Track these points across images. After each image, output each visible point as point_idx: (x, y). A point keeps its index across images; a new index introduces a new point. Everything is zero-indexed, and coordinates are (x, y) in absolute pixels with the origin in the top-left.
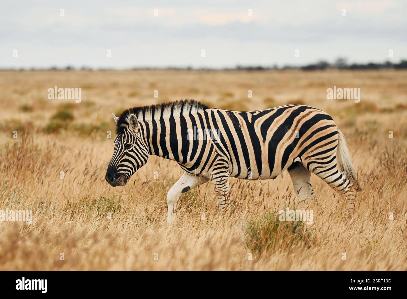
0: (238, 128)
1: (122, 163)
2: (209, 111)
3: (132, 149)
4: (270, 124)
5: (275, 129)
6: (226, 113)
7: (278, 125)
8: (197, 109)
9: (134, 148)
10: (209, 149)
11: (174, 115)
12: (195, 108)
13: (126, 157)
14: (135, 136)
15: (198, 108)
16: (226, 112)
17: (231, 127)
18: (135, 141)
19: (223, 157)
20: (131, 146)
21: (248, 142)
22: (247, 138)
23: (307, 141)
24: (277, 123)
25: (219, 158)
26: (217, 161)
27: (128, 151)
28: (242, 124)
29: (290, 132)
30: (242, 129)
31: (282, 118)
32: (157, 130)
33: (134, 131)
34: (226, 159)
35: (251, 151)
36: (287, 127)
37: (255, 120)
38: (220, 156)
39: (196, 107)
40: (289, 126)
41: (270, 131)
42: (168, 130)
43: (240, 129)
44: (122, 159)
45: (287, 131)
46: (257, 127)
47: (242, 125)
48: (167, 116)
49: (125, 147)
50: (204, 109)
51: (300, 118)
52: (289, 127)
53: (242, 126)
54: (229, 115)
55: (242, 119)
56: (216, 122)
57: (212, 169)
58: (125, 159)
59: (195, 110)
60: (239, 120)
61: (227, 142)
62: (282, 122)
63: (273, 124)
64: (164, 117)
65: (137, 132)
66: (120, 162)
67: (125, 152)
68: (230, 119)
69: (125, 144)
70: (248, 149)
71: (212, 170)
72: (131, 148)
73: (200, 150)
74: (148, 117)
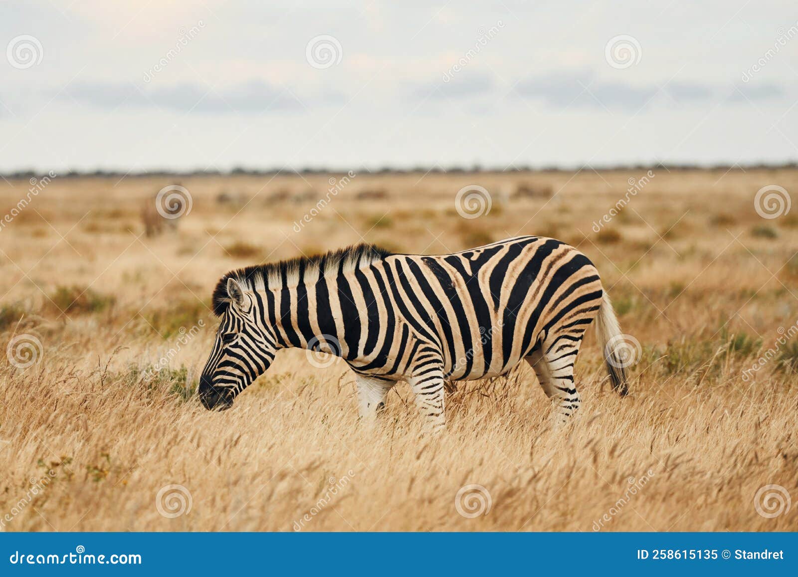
0: (450, 288)
1: (222, 369)
2: (391, 260)
3: (237, 343)
4: (504, 275)
5: (513, 283)
6: (422, 262)
7: (516, 276)
8: (370, 258)
9: (241, 340)
10: (401, 334)
11: (326, 276)
12: (366, 258)
13: (226, 357)
14: (241, 319)
15: (372, 257)
16: (422, 259)
17: (437, 289)
18: (242, 328)
19: (428, 343)
20: (235, 338)
21: (470, 312)
22: (468, 306)
23: (565, 300)
24: (513, 270)
25: (421, 347)
26: (419, 353)
27: (230, 346)
28: (457, 280)
29: (536, 284)
30: (458, 290)
31: (521, 261)
32: (290, 306)
33: (240, 310)
34: (434, 346)
35: (474, 328)
36: (530, 276)
37: (478, 270)
38: (424, 343)
39: (368, 255)
40: (533, 273)
41: (505, 287)
42: (313, 304)
43: (454, 289)
44: (221, 361)
45: (530, 285)
46: (483, 282)
47: (455, 282)
48: (311, 278)
49: (223, 340)
50: (383, 258)
51: (553, 259)
52: (533, 275)
53: (456, 284)
54: (429, 266)
55: (455, 270)
56: (408, 282)
57: (411, 367)
58: (226, 361)
59: (366, 261)
60: (449, 272)
61: (432, 317)
62: (521, 268)
63: (507, 273)
64: (306, 281)
65: (247, 311)
66: (218, 367)
67: (224, 348)
68: (431, 272)
69: (222, 335)
70: (470, 325)
71: (413, 369)
72: (234, 340)
73: (385, 336)
74: (275, 284)
